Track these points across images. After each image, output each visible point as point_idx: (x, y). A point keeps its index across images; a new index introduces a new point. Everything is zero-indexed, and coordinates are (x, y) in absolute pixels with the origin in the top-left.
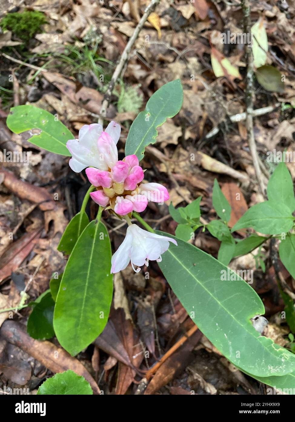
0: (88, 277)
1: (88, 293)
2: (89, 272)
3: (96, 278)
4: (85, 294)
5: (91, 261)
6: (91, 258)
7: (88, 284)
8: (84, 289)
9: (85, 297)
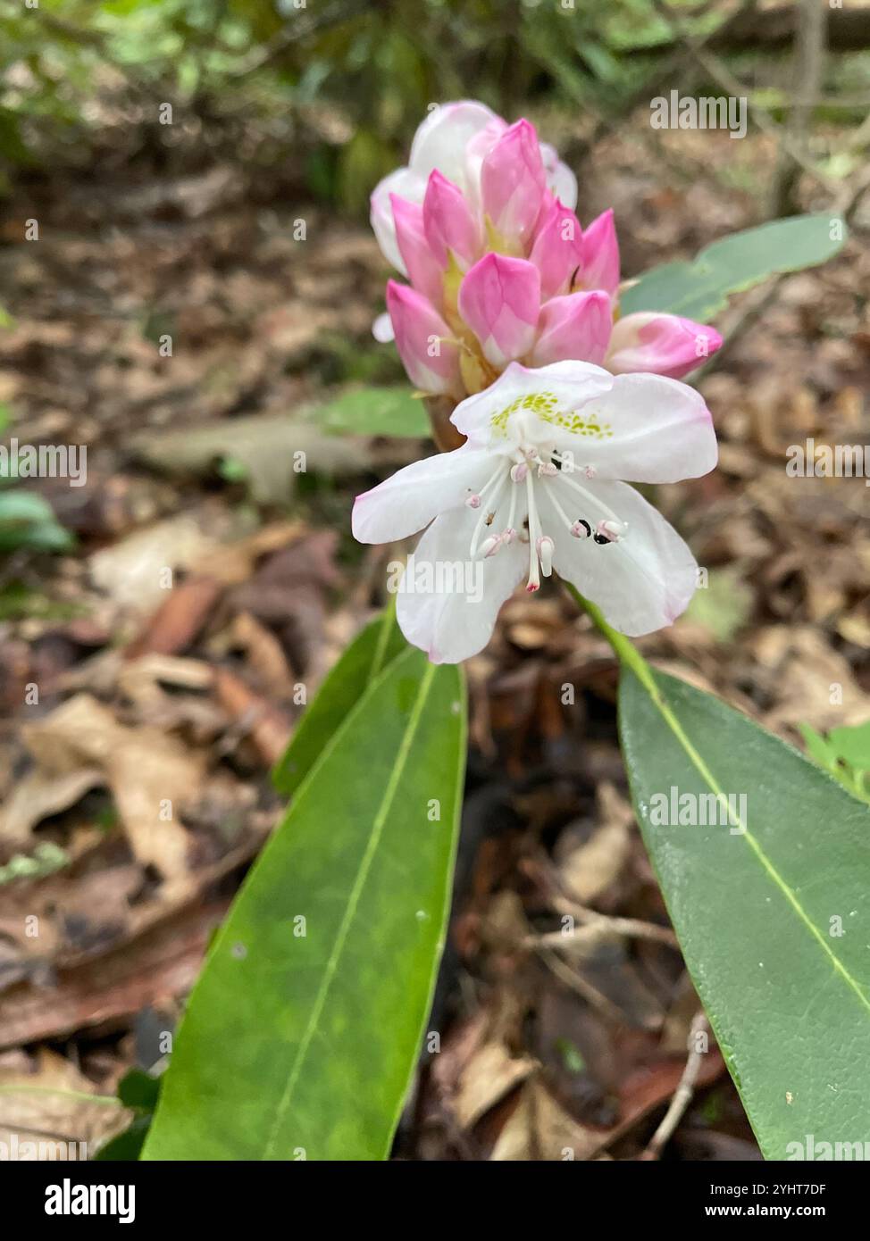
0: (345, 926)
1: (325, 1022)
2: (355, 897)
3: (379, 935)
4: (313, 1025)
5: (374, 841)
6: (379, 822)
7: (338, 965)
8: (312, 990)
9: (306, 1041)
